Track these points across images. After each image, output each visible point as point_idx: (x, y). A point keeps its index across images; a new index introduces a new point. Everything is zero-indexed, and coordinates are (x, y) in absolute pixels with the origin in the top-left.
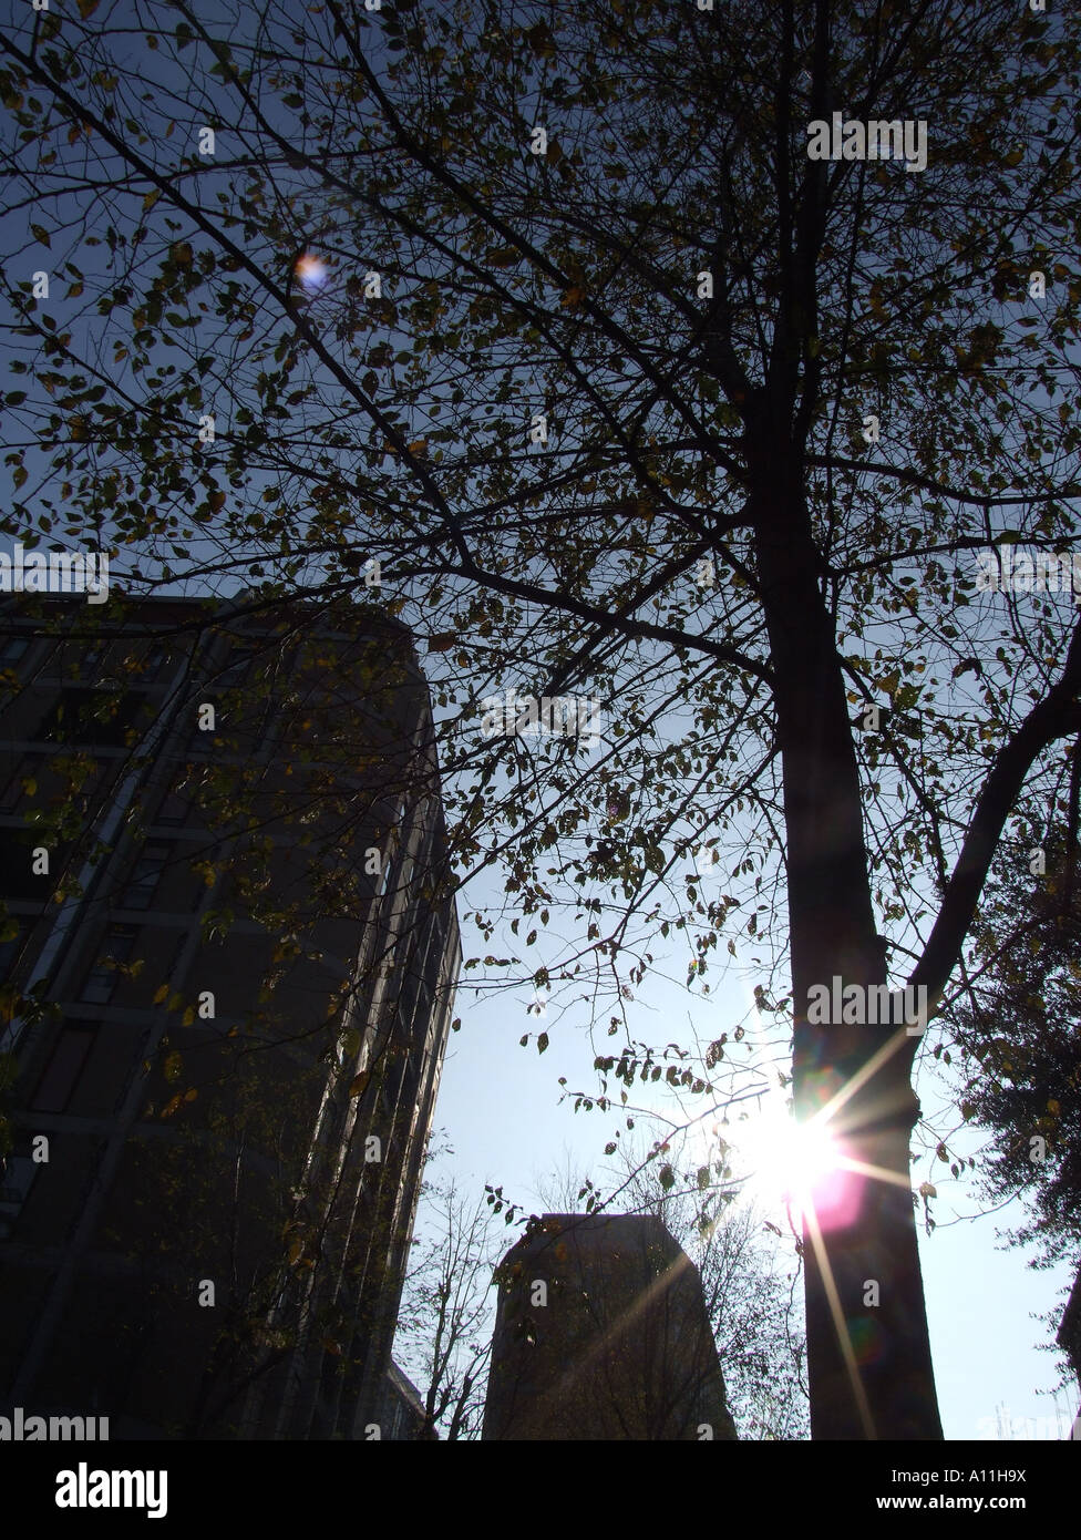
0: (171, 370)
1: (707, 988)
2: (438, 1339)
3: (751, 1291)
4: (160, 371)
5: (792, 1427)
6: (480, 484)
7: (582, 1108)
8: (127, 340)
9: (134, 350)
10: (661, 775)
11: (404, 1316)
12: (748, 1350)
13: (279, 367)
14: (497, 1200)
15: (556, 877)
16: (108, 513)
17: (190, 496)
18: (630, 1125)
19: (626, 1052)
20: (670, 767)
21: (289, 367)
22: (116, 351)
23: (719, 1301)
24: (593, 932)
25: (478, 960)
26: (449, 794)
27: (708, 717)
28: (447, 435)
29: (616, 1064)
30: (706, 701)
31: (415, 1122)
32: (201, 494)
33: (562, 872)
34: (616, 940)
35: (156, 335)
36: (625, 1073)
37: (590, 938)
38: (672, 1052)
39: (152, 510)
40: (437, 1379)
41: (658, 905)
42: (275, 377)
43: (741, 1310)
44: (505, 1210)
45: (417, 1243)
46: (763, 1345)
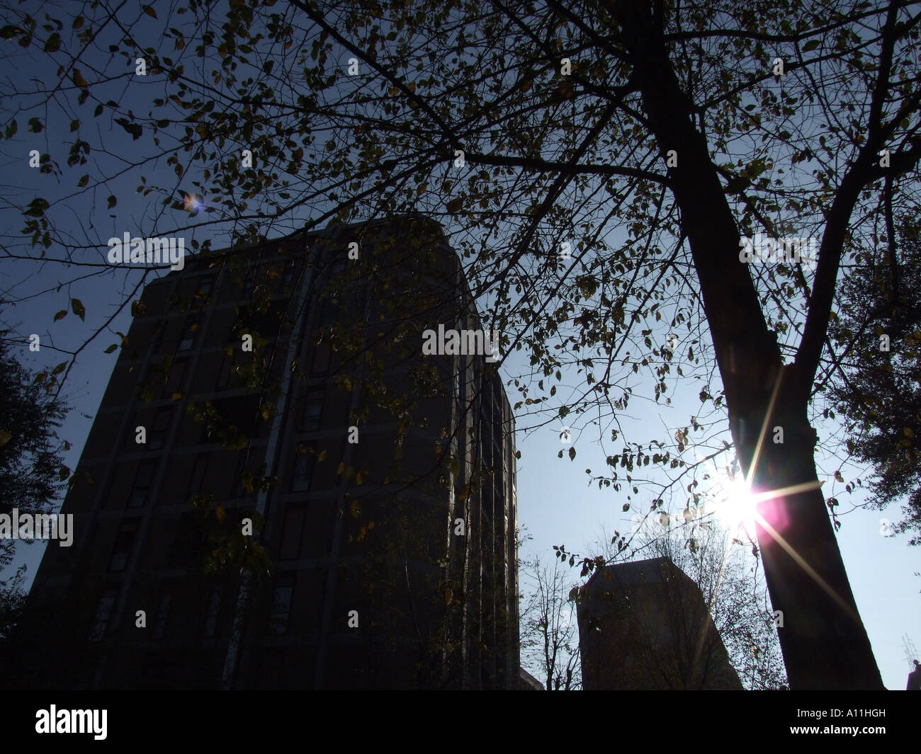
0: (250, 81)
1: (669, 401)
2: (546, 650)
3: (733, 590)
4: (244, 83)
5: (772, 666)
6: (459, 110)
7: (604, 486)
8: (219, 67)
9: (224, 74)
10: (614, 273)
11: (523, 639)
12: (737, 626)
13: (316, 63)
14: (562, 553)
15: (560, 350)
16: (235, 183)
17: (282, 157)
18: (636, 491)
19: (625, 450)
20: (619, 268)
21: (323, 61)
22: (214, 78)
23: (714, 600)
24: (590, 379)
25: (521, 403)
26: (483, 312)
27: (637, 229)
28: (431, 82)
29: (620, 459)
30: (633, 220)
31: (507, 526)
32: (288, 154)
33: (564, 346)
34: (605, 381)
35: (235, 60)
36: (627, 463)
37: (589, 383)
38: (654, 445)
39: (261, 172)
40: (550, 673)
41: (628, 353)
42: (315, 70)
43: (728, 603)
44: (568, 558)
45: (522, 597)
46: (745, 621)
